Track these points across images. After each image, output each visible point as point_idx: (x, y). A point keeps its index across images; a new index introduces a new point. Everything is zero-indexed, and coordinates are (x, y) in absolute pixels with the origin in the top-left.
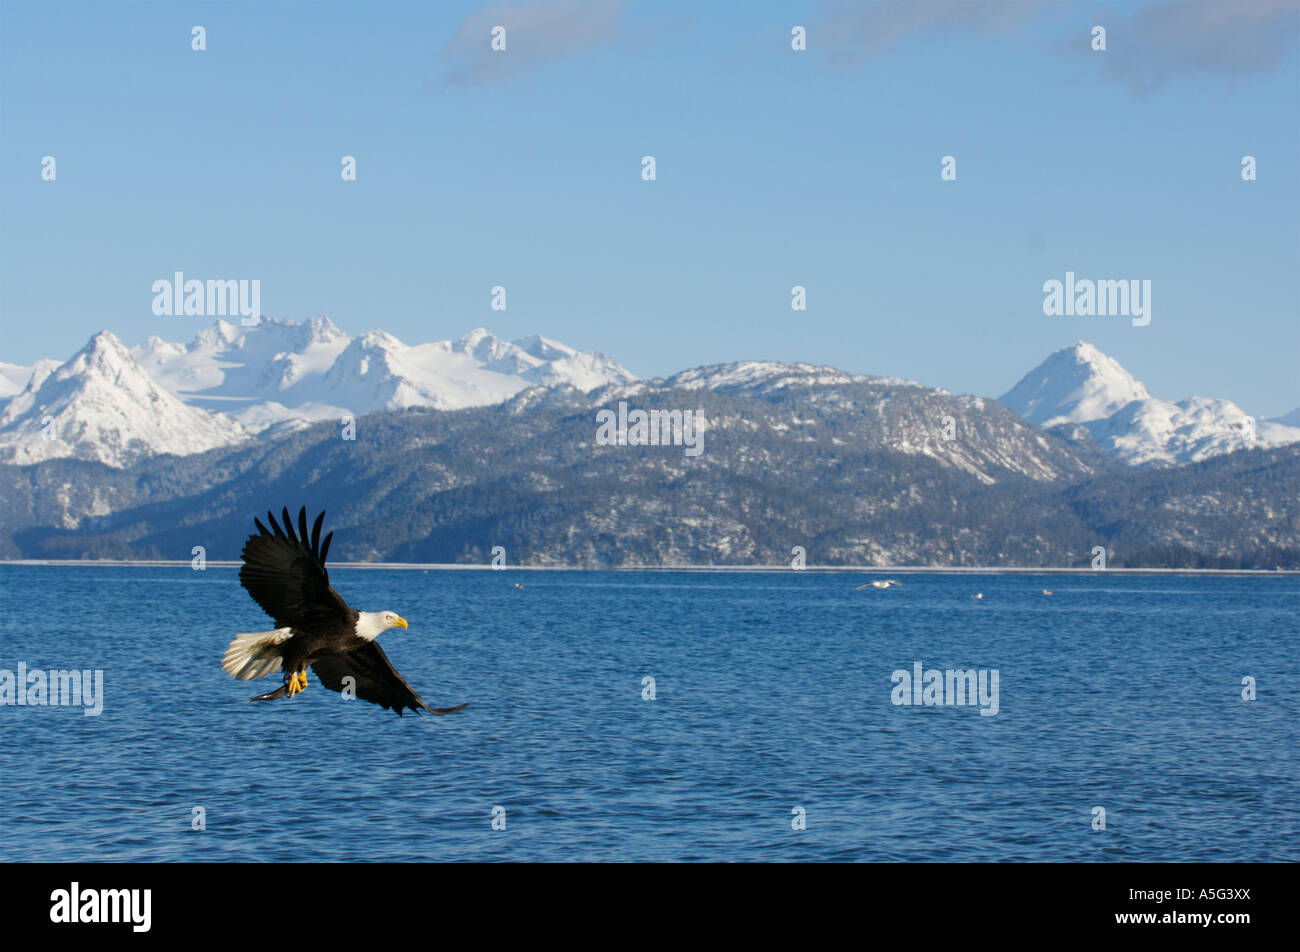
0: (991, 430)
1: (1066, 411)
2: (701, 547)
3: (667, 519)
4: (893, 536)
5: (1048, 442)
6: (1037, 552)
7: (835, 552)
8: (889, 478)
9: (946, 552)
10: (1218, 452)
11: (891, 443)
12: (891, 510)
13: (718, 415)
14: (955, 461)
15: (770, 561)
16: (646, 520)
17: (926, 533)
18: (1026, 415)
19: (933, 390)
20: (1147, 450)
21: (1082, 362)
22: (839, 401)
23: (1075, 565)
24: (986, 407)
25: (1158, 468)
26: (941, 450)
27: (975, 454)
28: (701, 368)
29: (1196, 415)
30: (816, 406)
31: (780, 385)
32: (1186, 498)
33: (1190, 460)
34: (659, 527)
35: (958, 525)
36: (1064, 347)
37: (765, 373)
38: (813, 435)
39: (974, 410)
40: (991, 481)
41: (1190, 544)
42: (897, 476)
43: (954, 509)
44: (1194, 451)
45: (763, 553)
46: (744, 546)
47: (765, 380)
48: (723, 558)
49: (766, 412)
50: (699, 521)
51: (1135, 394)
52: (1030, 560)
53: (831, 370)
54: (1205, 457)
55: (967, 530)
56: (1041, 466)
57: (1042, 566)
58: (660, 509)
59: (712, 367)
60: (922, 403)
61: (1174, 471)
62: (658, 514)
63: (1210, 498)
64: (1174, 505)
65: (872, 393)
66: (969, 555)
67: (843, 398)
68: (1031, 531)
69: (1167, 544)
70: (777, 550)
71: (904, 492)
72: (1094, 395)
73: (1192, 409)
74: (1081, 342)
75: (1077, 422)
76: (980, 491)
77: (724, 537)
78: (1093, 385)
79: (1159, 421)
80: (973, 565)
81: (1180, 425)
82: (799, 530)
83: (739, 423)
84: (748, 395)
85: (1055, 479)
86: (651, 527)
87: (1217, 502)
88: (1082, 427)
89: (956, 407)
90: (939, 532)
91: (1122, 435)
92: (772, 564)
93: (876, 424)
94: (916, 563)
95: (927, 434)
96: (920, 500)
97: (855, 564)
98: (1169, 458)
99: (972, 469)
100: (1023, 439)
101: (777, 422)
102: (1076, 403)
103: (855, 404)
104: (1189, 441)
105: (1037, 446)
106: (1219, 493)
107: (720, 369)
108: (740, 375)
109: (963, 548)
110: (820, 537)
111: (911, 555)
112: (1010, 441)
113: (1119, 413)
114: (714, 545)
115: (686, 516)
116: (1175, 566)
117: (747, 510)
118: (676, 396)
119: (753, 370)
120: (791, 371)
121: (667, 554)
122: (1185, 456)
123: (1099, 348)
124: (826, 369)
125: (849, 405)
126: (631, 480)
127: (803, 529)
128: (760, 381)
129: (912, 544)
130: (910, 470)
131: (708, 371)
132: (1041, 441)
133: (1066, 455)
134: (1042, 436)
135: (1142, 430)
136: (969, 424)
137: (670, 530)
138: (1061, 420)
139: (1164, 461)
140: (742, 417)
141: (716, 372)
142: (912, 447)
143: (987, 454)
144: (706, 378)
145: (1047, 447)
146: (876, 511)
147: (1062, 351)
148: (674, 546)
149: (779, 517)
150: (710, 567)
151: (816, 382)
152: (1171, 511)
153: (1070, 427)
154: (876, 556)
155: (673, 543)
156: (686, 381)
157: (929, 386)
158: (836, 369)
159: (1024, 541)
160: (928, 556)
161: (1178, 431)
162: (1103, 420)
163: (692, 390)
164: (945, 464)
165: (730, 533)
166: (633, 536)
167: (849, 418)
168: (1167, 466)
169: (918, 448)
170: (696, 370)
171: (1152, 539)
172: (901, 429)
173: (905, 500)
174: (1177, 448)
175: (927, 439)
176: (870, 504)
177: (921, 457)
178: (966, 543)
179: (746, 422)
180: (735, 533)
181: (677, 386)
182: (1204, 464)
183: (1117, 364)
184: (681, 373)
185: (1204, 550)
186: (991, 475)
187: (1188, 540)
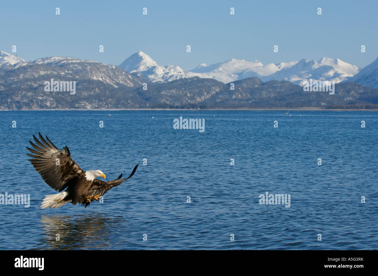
0: (117, 74)
1: (136, 69)
2: (42, 104)
3: (33, 97)
4: (92, 101)
5: (131, 77)
6: (129, 105)
7: (77, 105)
8: (91, 86)
9: (105, 105)
10: (175, 79)
11: (91, 77)
12: (91, 94)
13: (46, 70)
14: (108, 82)
15: (60, 108)
16: (28, 97)
17: (100, 100)
18: (126, 70)
19: (102, 64)
20: (157, 78)
21: (140, 56)
22: (78, 66)
23: (138, 108)
24: (116, 68)
25: (160, 83)
26: (104, 79)
27: (113, 80)
28: (42, 58)
29: (170, 70)
30: (72, 68)
31: (62, 62)
32: (167, 91)
33: (168, 81)
34: (31, 99)
35: (108, 98)
36: (135, 53)
37: (59, 60)
38: (71, 75)
39: (112, 69)
40: (117, 87)
41: (168, 103)
42: (93, 85)
43: (107, 94)
44: (169, 79)
45: (58, 106)
46: (53, 104)
47: (59, 61)
48: (48, 107)
49: (59, 70)
50: (42, 98)
51: (154, 64)
52: (127, 107)
53: (76, 59)
54: (172, 80)
55: (111, 100)
56: (130, 83)
57: (130, 108)
58: (32, 95)
59: (45, 58)
60: (99, 67)
61: (164, 84)
62: (31, 96)
63: (173, 91)
64: (164, 92)
65: (86, 64)
66: (111, 106)
67: (79, 66)
68: (127, 100)
69: (162, 103)
70: (62, 105)
71: (94, 90)
72: (143, 65)
73: (169, 68)
74: (140, 51)
75: (139, 71)
76: (114, 89)
77: (48, 102)
78: (143, 62)
79: (160, 71)
80: (112, 108)
81: (165, 72)
82: (67, 100)
83: (52, 72)
84: (54, 65)
85: (134, 86)
86: (30, 99)
87: (175, 92)
88: (140, 73)
89: (108, 68)
90: (104, 100)
91: (150, 75)
92: (61, 109)
93: (87, 72)
94: (98, 108)
95: (100, 75)
96: (98, 92)
97: (82, 108)
98: (163, 81)
99: (112, 84)
100: (125, 76)
101: (62, 72)
102: (139, 67)
103: (82, 67)
104: (168, 76)
105: (128, 78)
106: (175, 89)
107: (47, 59)
108: (52, 60)
109: (110, 104)
110: (73, 101)
111: (96, 106)
112: (122, 77)
113: (150, 69)
114: (46, 104)
115: (38, 96)
116: (164, 108)
117: (54, 95)
118: (36, 65)
119: (55, 59)
120: (65, 59)
121: (33, 106)
122: (167, 80)
123: (144, 53)
124: (74, 58)
125: (80, 68)
126: (24, 87)
127: (69, 99)
128: (57, 62)
129: (97, 103)
130: (96, 84)
131: (44, 59)
132: (130, 76)
133: (136, 80)
134: (130, 75)
135: (156, 73)
136: (111, 72)
137: (34, 100)
138: (135, 71)
139: (161, 82)
140: (53, 71)
141: (46, 59)
142: (96, 78)
143: (116, 80)
144: (43, 61)
145: (131, 78)
146: (87, 95)
147: (135, 54)
148: (36, 104)
149: (62, 96)
150: (45, 109)
151: (72, 62)
152: (163, 94)
153: (137, 73)
154: (87, 106)
155: (35, 103)
156: (38, 62)
157: (101, 63)
158: (76, 58)
159: (126, 102)
160: (101, 106)
161: (165, 74)
162: (146, 71)
163: (40, 64)
164: (105, 83)
165: (50, 101)
166: (25, 102)
167: (80, 71)
168: (162, 83)
169: (98, 79)
170: (41, 59)
171: (159, 101)
172: (94, 74)
173: (95, 92)
174: (164, 78)
175: (100, 76)
176: (86, 93)
177: (99, 80)
178: (111, 103)
179: (54, 72)
180: (51, 101)
181: (36, 63)
182: (171, 82)
183: (149, 57)
184: (37, 60)
185: (172, 104)
186: (117, 85)
187: (167, 101)
